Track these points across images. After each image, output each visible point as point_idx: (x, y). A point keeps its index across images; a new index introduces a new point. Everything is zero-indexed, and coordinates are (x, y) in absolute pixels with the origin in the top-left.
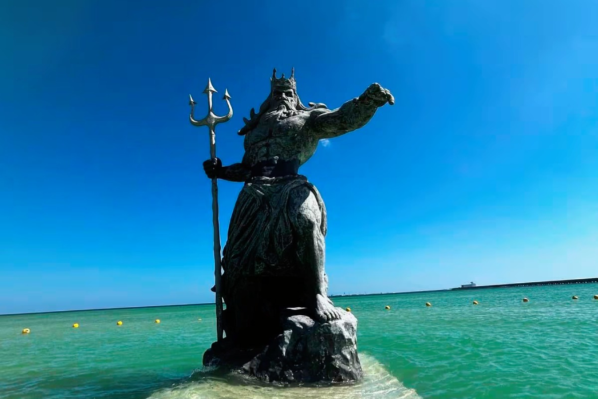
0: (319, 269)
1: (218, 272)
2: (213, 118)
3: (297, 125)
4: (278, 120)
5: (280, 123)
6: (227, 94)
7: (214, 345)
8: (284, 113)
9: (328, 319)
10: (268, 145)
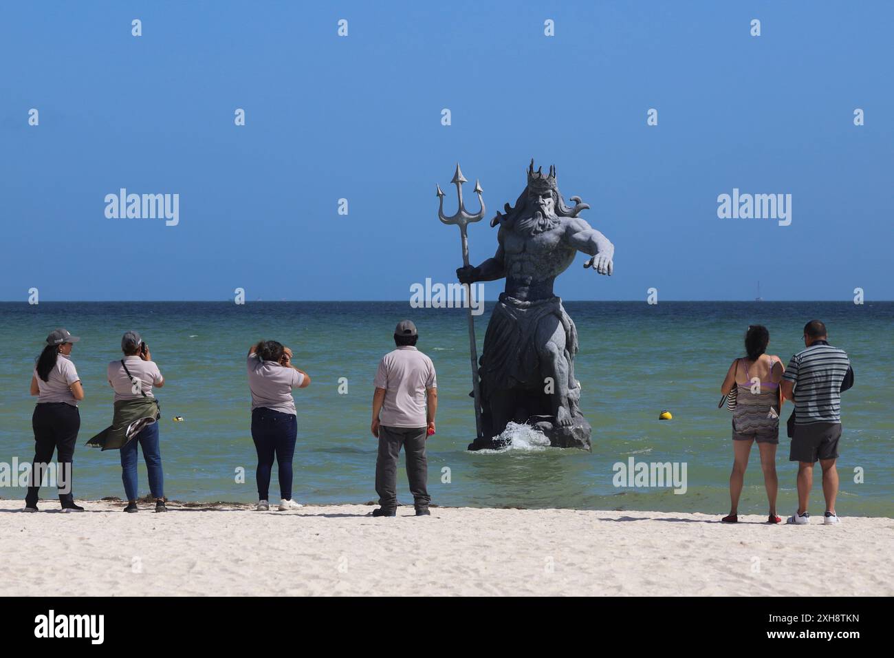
0: (560, 387)
1: (475, 380)
2: (464, 217)
3: (551, 244)
4: (533, 234)
5: (535, 239)
6: (479, 188)
7: (475, 440)
8: (540, 225)
9: (563, 425)
10: (521, 261)
